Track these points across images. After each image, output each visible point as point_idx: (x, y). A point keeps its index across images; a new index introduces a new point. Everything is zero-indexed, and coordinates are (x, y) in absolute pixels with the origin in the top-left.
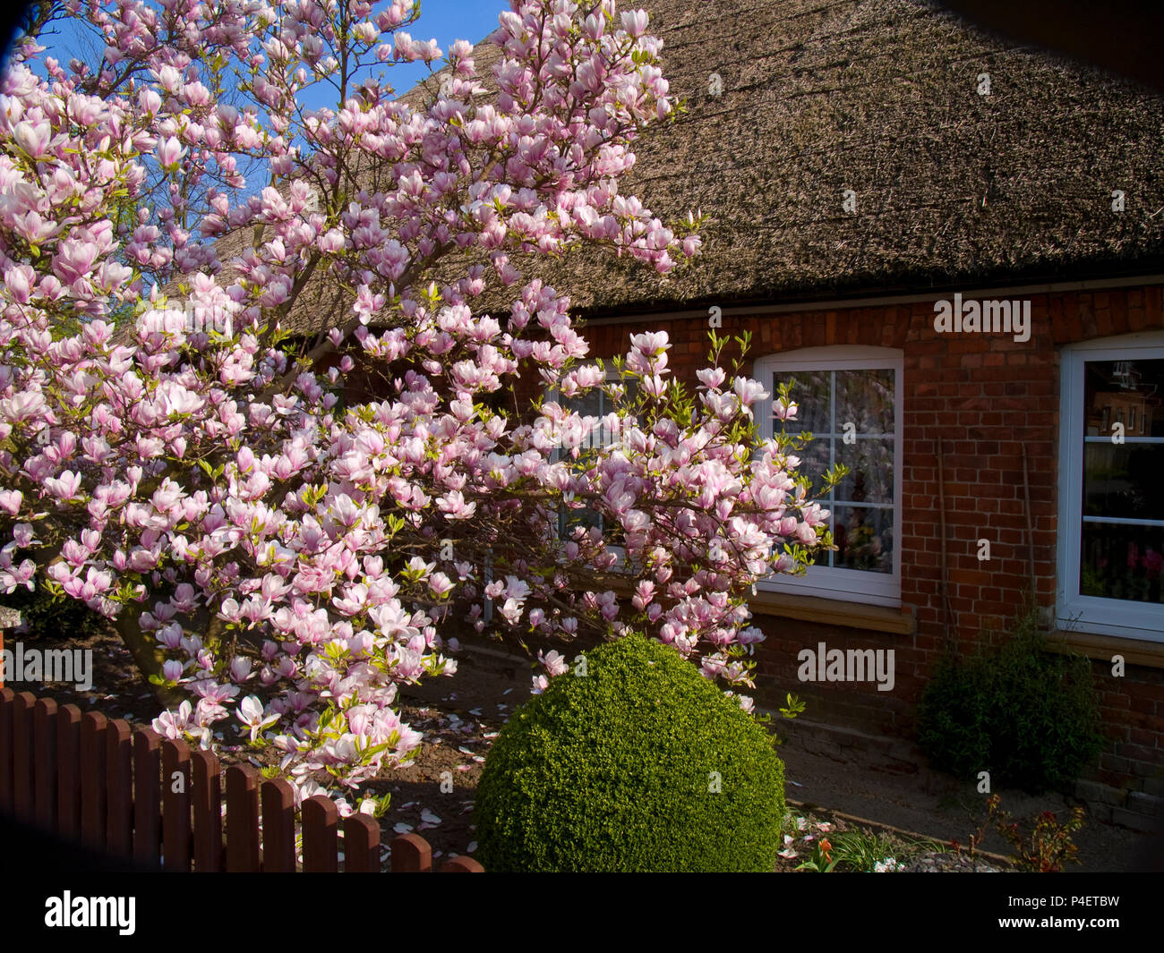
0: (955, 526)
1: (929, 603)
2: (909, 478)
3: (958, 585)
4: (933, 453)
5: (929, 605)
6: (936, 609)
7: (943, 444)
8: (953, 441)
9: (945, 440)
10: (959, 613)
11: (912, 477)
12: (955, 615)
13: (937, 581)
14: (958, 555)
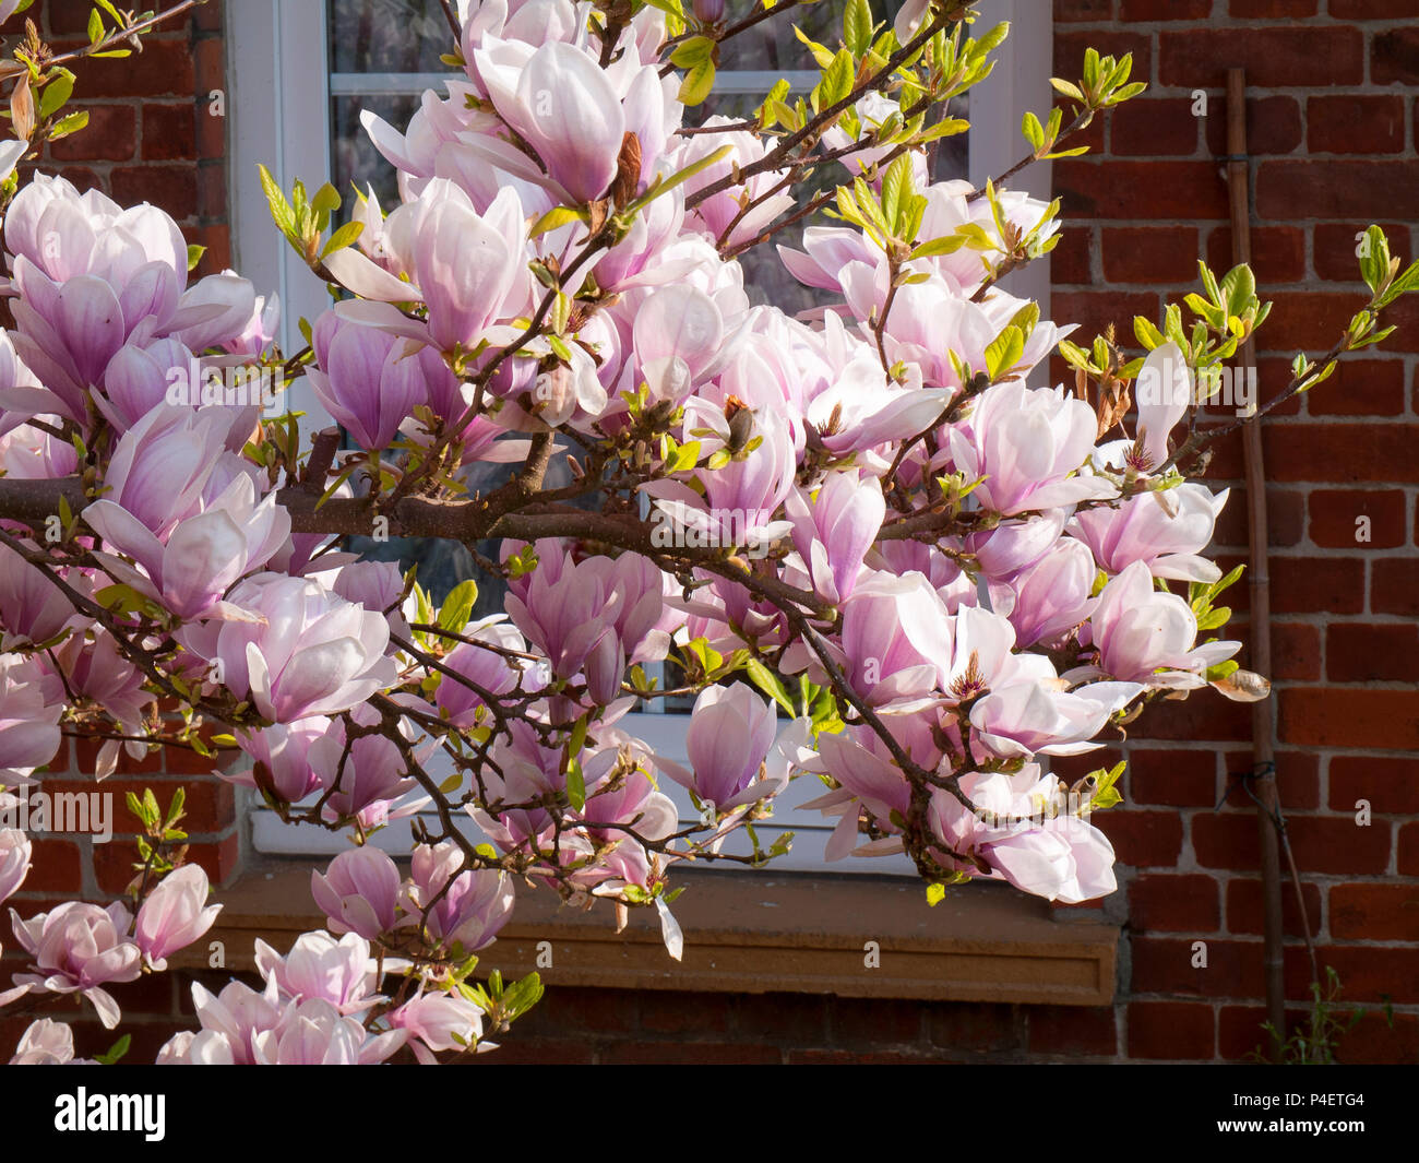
0: (1305, 488)
1: (1188, 852)
2: (1083, 277)
3: (1325, 756)
4: (1202, 153)
5: (1187, 862)
6: (1222, 877)
7: (1250, 104)
8: (1300, 95)
9: (1261, 93)
10: (1326, 884)
11: (1097, 271)
12: (1311, 891)
13: (1222, 748)
14: (1321, 621)
